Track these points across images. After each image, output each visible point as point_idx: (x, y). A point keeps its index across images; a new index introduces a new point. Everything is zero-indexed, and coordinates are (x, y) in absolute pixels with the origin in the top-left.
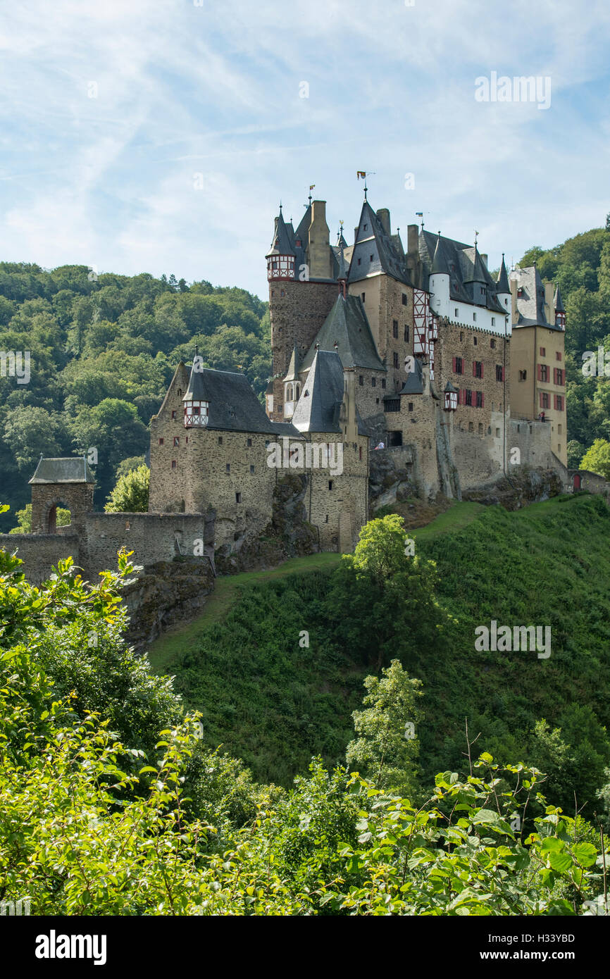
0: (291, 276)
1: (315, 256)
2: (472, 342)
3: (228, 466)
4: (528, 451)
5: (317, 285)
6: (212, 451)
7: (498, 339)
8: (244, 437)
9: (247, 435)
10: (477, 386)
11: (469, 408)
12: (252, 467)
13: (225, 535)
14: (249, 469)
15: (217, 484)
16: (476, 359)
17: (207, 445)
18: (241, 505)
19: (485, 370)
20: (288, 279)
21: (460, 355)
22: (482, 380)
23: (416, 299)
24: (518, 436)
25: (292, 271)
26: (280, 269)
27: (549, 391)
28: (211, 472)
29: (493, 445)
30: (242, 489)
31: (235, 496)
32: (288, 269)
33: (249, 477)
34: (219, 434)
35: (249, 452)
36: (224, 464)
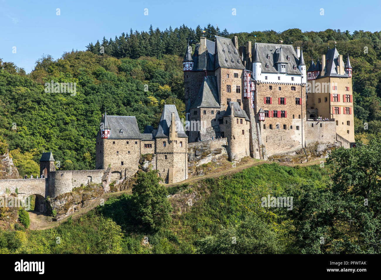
0: (191, 69)
1: (201, 60)
2: (278, 89)
3: (118, 152)
4: (319, 135)
5: (202, 72)
6: (110, 147)
7: (296, 86)
8: (125, 141)
9: (126, 140)
10: (280, 108)
11: (276, 118)
12: (129, 152)
13: (116, 177)
14: (127, 152)
15: (112, 159)
16: (280, 97)
17: (108, 145)
18: (124, 166)
19: (287, 101)
20: (189, 71)
21: (269, 96)
22: (285, 106)
23: (244, 74)
24: (312, 129)
25: (191, 68)
26: (186, 67)
27: (340, 106)
28: (110, 154)
29: (294, 134)
30: (124, 161)
31: (121, 163)
32: (189, 67)
33: (127, 155)
34: (113, 140)
35: (127, 146)
36: (116, 151)
